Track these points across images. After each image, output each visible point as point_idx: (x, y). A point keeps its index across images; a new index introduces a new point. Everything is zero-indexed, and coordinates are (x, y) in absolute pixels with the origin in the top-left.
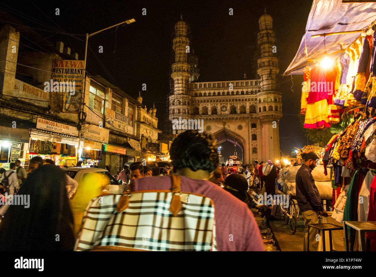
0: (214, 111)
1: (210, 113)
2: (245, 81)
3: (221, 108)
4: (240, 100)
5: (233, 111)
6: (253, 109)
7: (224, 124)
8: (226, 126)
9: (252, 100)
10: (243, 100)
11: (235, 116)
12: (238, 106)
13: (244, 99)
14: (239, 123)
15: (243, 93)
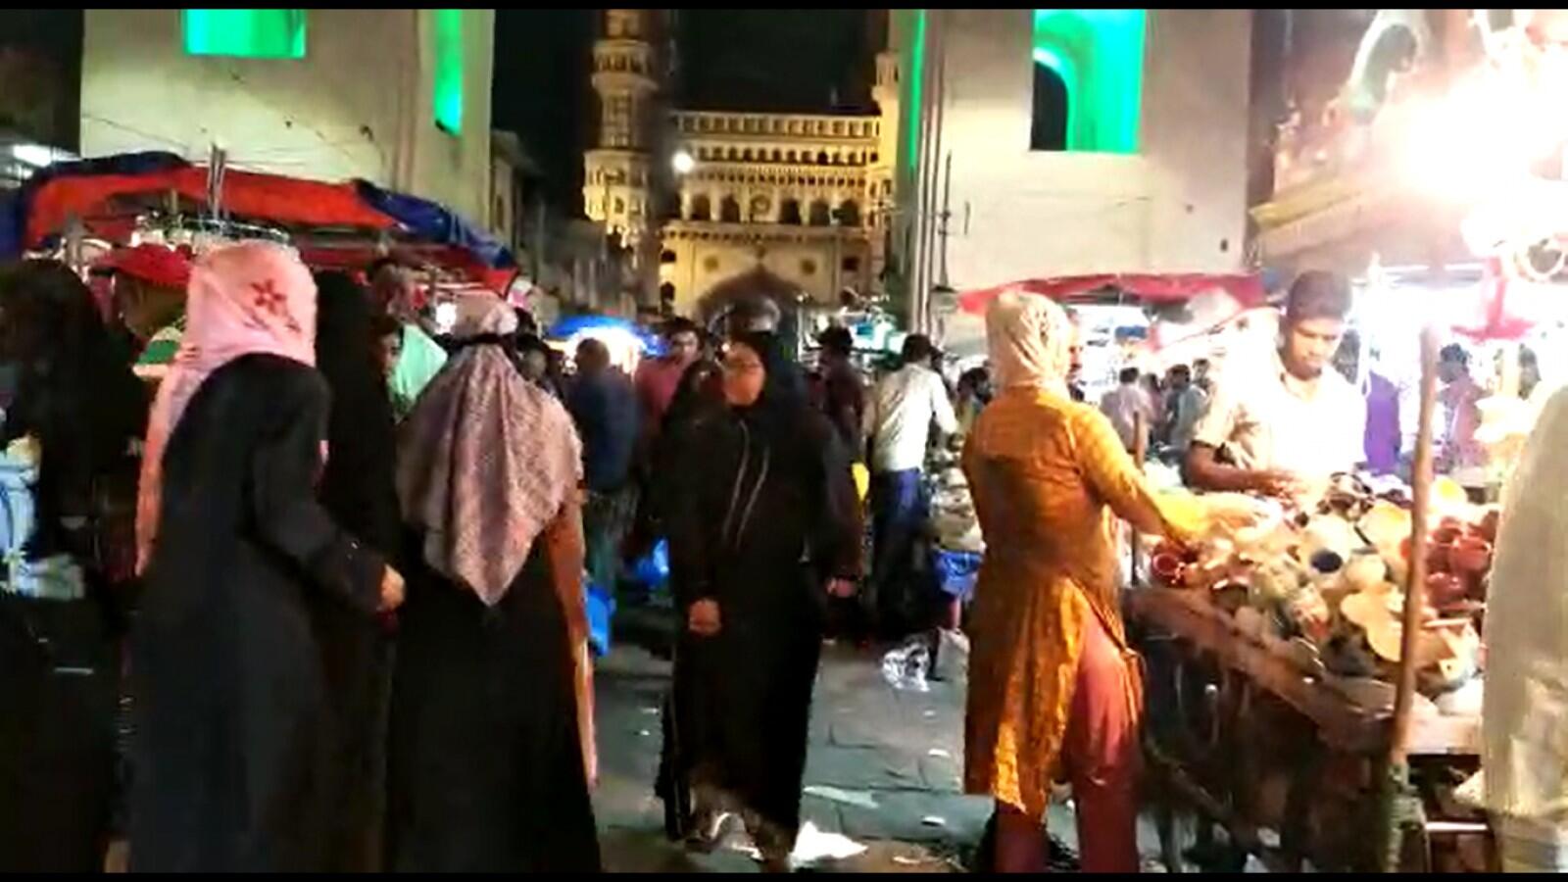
0: (730, 211)
1: (715, 216)
2: (830, 121)
3: (753, 202)
4: (812, 181)
5: (790, 213)
6: (849, 213)
7: (761, 253)
8: (767, 261)
9: (851, 183)
10: (822, 181)
11: (793, 231)
12: (806, 199)
13: (826, 177)
14: (807, 254)
15: (822, 159)
